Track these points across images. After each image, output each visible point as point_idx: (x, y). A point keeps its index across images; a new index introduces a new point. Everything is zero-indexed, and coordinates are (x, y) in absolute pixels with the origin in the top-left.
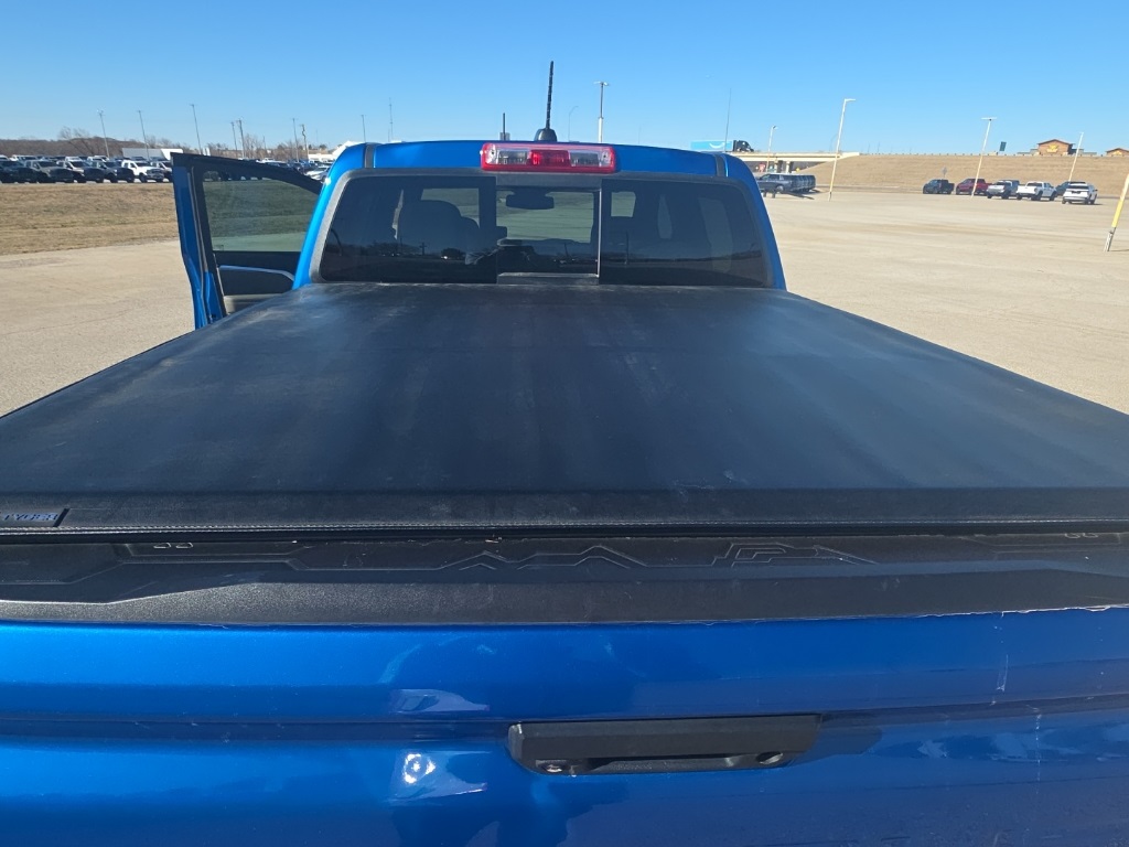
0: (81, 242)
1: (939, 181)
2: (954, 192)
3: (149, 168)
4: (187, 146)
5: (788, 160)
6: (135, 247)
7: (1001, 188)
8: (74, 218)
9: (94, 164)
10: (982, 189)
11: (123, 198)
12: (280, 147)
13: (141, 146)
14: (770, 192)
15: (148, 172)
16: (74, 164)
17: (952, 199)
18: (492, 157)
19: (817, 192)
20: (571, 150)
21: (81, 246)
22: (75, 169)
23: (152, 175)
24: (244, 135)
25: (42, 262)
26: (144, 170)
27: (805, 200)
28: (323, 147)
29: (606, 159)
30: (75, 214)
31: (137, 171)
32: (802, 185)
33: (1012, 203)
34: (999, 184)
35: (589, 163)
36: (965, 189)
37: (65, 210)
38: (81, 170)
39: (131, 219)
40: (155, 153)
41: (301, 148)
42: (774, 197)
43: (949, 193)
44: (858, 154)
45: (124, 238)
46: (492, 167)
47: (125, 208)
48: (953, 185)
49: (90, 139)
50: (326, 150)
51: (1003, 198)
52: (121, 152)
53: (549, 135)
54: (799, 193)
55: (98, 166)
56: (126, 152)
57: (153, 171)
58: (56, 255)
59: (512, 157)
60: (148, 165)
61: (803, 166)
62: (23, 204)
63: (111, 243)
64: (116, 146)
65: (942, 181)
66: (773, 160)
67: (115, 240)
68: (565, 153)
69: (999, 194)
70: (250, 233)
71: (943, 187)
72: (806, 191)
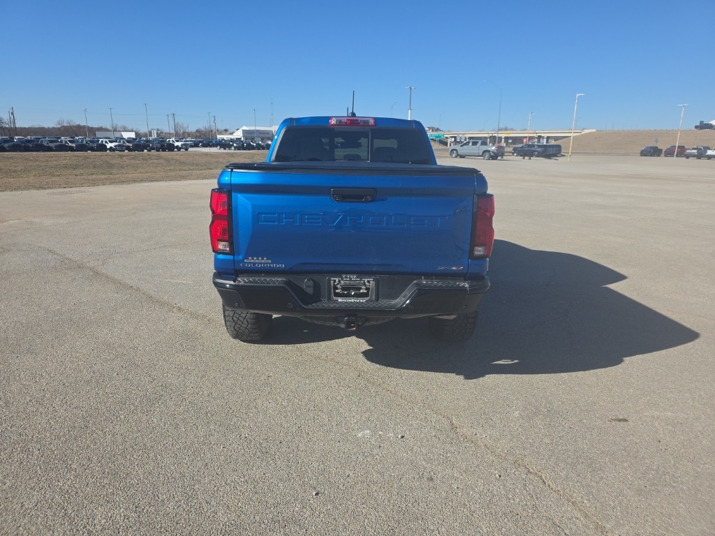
0: (94, 183)
1: (651, 147)
2: (663, 154)
3: (116, 144)
4: (137, 131)
5: (546, 135)
6: (125, 186)
7: (695, 151)
8: (82, 171)
9: (82, 141)
10: (682, 152)
11: (108, 160)
12: (198, 131)
13: (107, 130)
14: (527, 156)
15: (115, 146)
16: (70, 141)
17: (662, 159)
18: (333, 122)
19: (564, 156)
20: (359, 119)
21: (94, 185)
22: (70, 144)
23: (118, 148)
24: (176, 122)
25: (77, 192)
26: (113, 145)
27: (552, 161)
28: (226, 131)
29: (372, 122)
30: (82, 169)
31: (109, 145)
32: (551, 151)
33: (704, 161)
34: (694, 149)
35: (366, 123)
36: (669, 153)
37: (75, 167)
38: (74, 145)
39: (115, 171)
40: (117, 134)
41: (212, 131)
42: (530, 159)
43: (659, 156)
44: (594, 130)
45: (117, 181)
46: (333, 125)
47: (111, 166)
48: (661, 150)
49: (74, 126)
50: (228, 132)
51: (698, 158)
52: (95, 134)
53: (353, 114)
54: (549, 156)
55: (84, 142)
56: (98, 134)
57: (119, 146)
58: (82, 189)
59: (340, 121)
60: (116, 141)
61: (556, 139)
62: (50, 164)
63: (111, 184)
64: (92, 131)
65: (654, 147)
66: (535, 135)
67: (113, 182)
68: (357, 120)
69: (694, 156)
70: (190, 179)
71: (654, 152)
72: (555, 155)
